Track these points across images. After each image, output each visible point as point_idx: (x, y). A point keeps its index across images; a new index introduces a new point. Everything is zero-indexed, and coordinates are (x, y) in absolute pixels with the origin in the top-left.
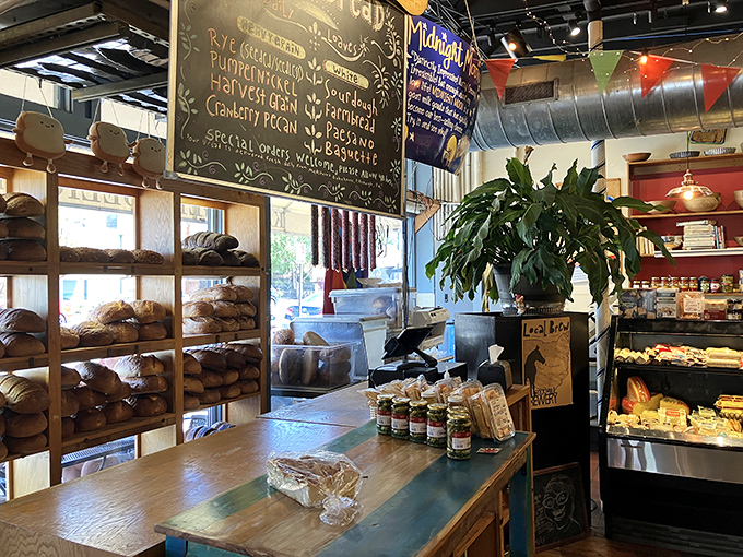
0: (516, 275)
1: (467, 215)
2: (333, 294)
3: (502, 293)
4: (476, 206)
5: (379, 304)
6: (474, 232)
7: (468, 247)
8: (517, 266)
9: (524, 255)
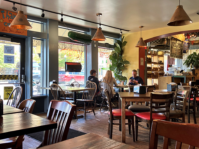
0: (194, 65)
1: (188, 58)
2: (168, 68)
3: (193, 67)
4: (190, 57)
5: (175, 69)
6: (189, 60)
7: (189, 61)
8: (194, 63)
9: (195, 62)
